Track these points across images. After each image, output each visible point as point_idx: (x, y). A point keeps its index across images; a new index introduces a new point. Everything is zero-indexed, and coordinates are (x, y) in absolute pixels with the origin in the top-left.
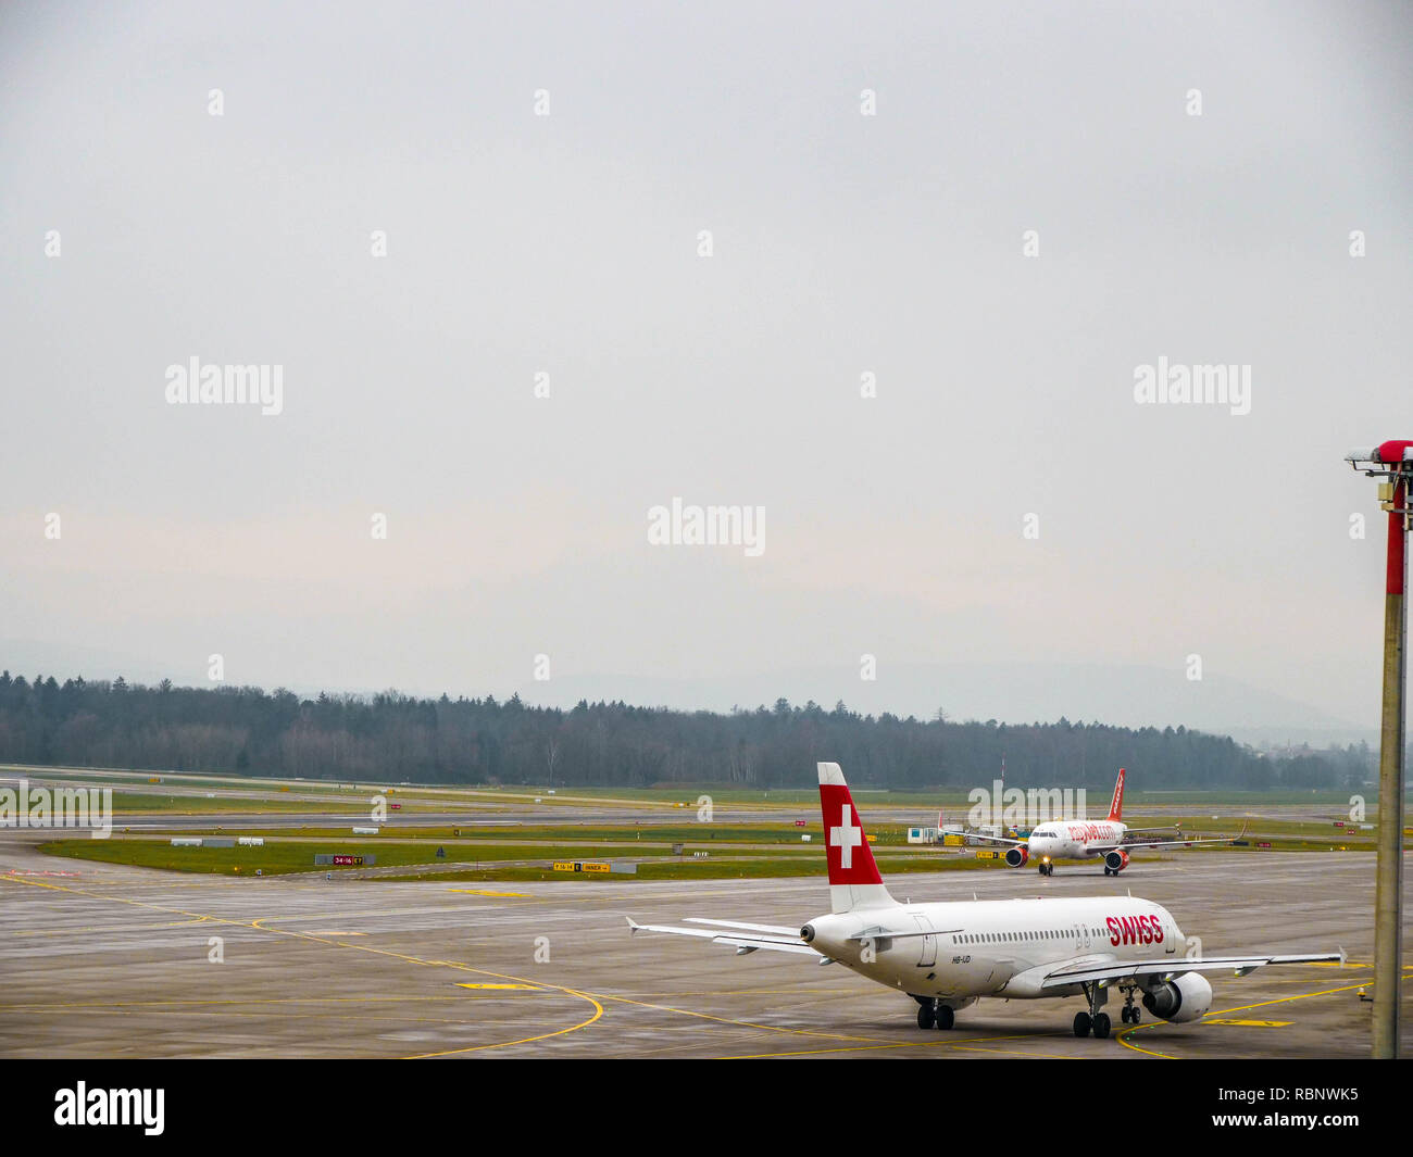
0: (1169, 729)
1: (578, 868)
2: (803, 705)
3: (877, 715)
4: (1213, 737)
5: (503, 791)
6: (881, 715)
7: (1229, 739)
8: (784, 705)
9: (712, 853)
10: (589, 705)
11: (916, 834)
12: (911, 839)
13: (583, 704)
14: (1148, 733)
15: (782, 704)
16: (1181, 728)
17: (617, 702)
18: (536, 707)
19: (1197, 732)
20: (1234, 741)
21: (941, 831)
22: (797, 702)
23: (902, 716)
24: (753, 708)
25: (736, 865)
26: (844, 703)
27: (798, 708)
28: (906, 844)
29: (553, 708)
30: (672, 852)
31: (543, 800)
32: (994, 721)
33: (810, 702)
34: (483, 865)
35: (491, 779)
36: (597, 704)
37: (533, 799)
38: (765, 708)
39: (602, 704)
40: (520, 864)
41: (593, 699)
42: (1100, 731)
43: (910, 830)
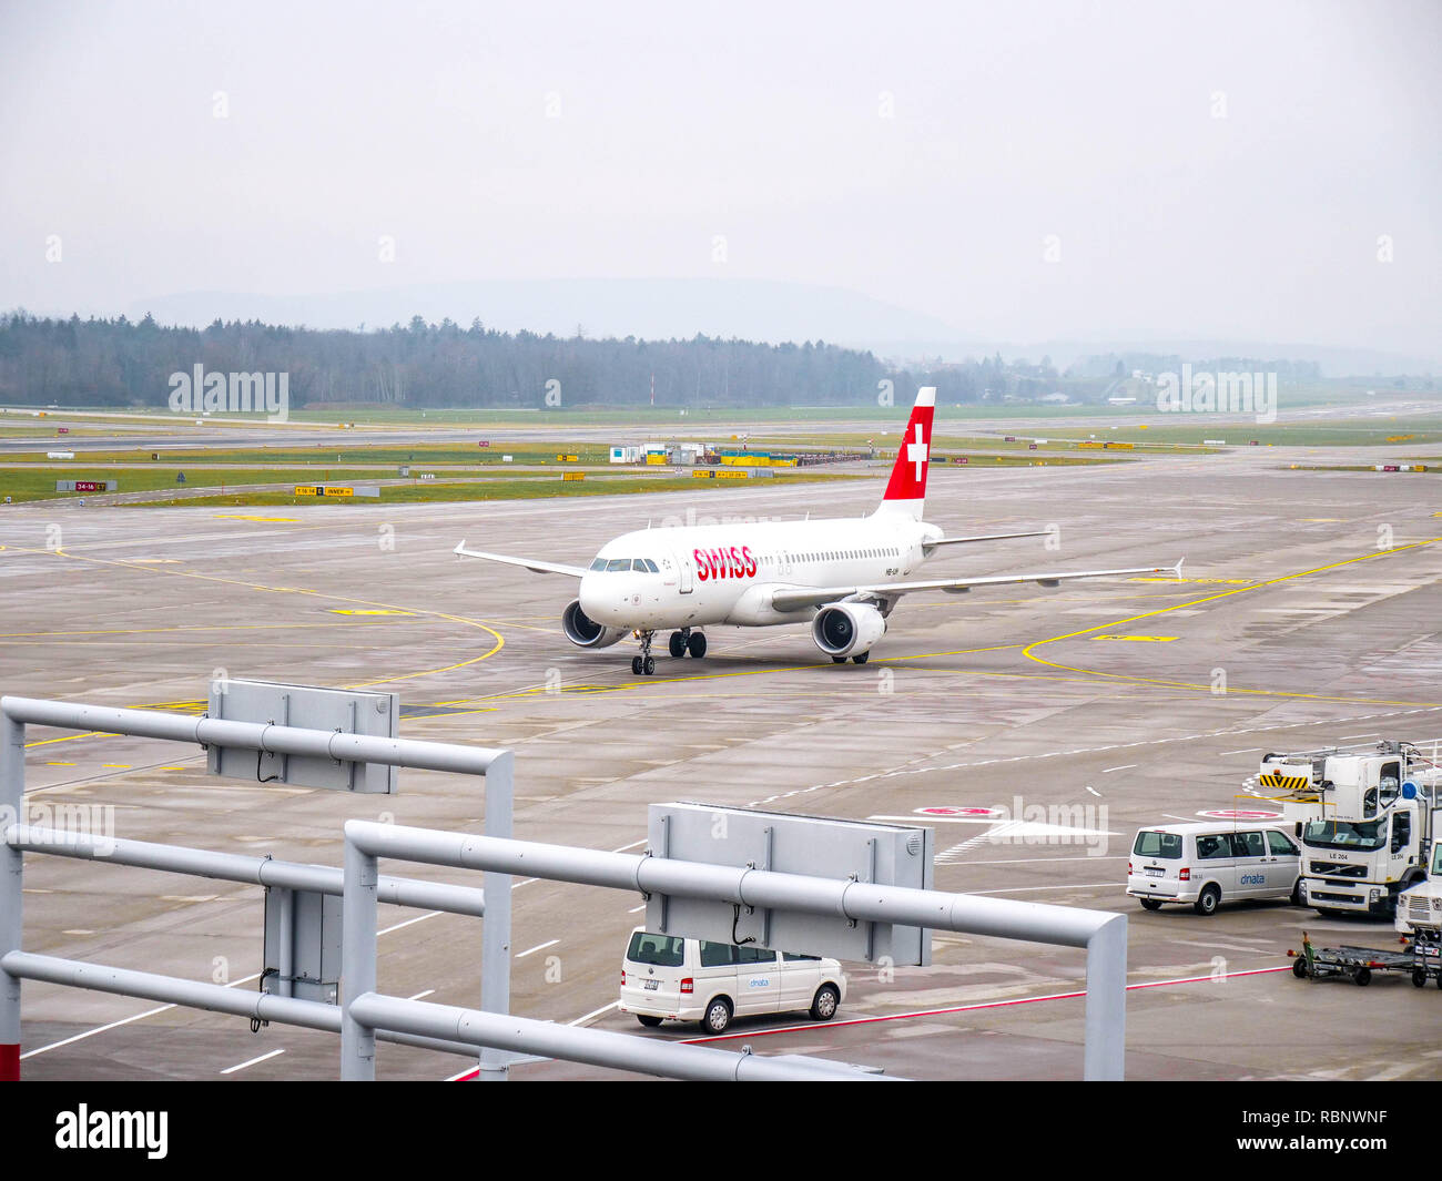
0: (808, 344)
1: (320, 492)
2: (439, 323)
3: (514, 332)
4: (853, 353)
5: (153, 413)
6: (519, 332)
7: (869, 353)
8: (420, 322)
9: (437, 475)
10: (225, 323)
11: (618, 454)
12: (613, 459)
13: (218, 323)
14: (787, 348)
15: (417, 322)
16: (820, 343)
17: (253, 321)
18: (172, 328)
19: (836, 347)
20: (874, 355)
21: (643, 449)
22: (433, 319)
23: (541, 332)
24: (388, 326)
25: (473, 488)
26: (481, 319)
27: (433, 326)
28: (608, 463)
29: (190, 327)
30: (399, 475)
31: (204, 422)
32: (632, 338)
33: (446, 320)
34: (230, 490)
35: (137, 401)
36: (232, 323)
37: (195, 422)
38: (402, 326)
39: (238, 323)
40: (261, 488)
41: (228, 318)
42: (740, 346)
43: (612, 450)
